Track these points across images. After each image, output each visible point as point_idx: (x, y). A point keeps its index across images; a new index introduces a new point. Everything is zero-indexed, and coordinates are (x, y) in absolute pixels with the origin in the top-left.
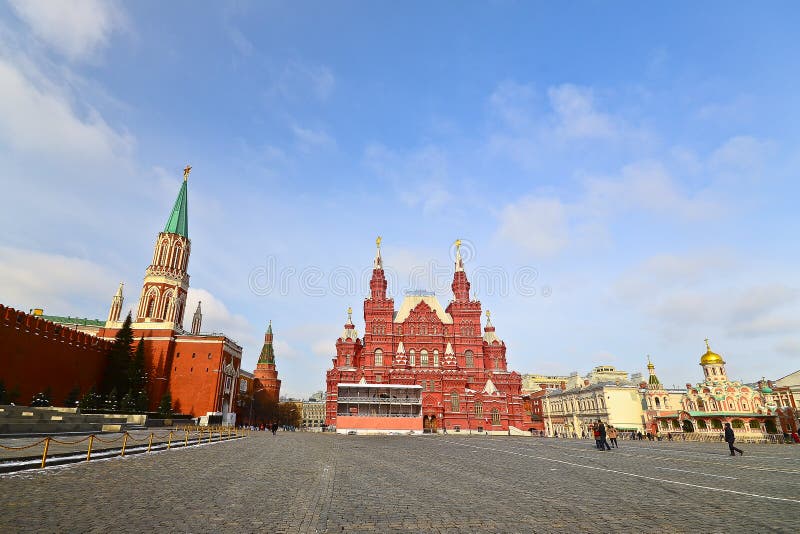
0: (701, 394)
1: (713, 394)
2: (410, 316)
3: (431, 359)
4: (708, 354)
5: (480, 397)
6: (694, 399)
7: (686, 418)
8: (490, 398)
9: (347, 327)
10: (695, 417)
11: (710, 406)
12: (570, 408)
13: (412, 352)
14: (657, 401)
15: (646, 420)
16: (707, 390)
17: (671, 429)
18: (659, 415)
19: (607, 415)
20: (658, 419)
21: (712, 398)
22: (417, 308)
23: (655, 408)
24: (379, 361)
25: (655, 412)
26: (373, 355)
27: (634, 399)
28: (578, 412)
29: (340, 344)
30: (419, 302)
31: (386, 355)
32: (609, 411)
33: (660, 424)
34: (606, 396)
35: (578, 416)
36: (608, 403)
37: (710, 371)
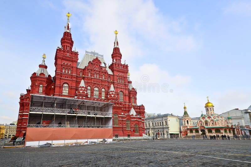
0: (207, 119)
1: (213, 118)
2: (89, 66)
3: (100, 94)
4: (208, 103)
5: (130, 117)
6: (203, 121)
7: (203, 128)
8: (134, 118)
9: (40, 66)
10: (207, 128)
11: (211, 124)
12: (148, 125)
13: (89, 88)
14: (187, 121)
15: (182, 130)
16: (209, 117)
17: (194, 134)
18: (188, 128)
19: (168, 128)
20: (188, 129)
21: (212, 120)
22: (93, 61)
23: (186, 125)
24: (65, 91)
25: (187, 127)
26: (61, 87)
27: (177, 121)
28: (152, 127)
29: (34, 78)
30: (95, 58)
31: (70, 88)
32: (169, 126)
33: (189, 131)
34: (168, 119)
35: (152, 129)
36: (169, 123)
37: (209, 110)
